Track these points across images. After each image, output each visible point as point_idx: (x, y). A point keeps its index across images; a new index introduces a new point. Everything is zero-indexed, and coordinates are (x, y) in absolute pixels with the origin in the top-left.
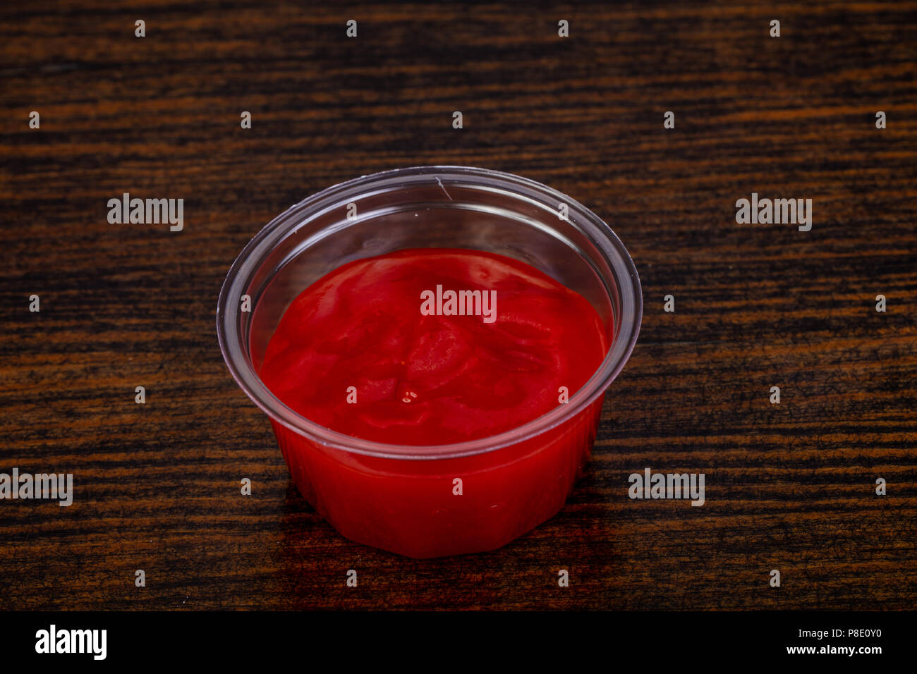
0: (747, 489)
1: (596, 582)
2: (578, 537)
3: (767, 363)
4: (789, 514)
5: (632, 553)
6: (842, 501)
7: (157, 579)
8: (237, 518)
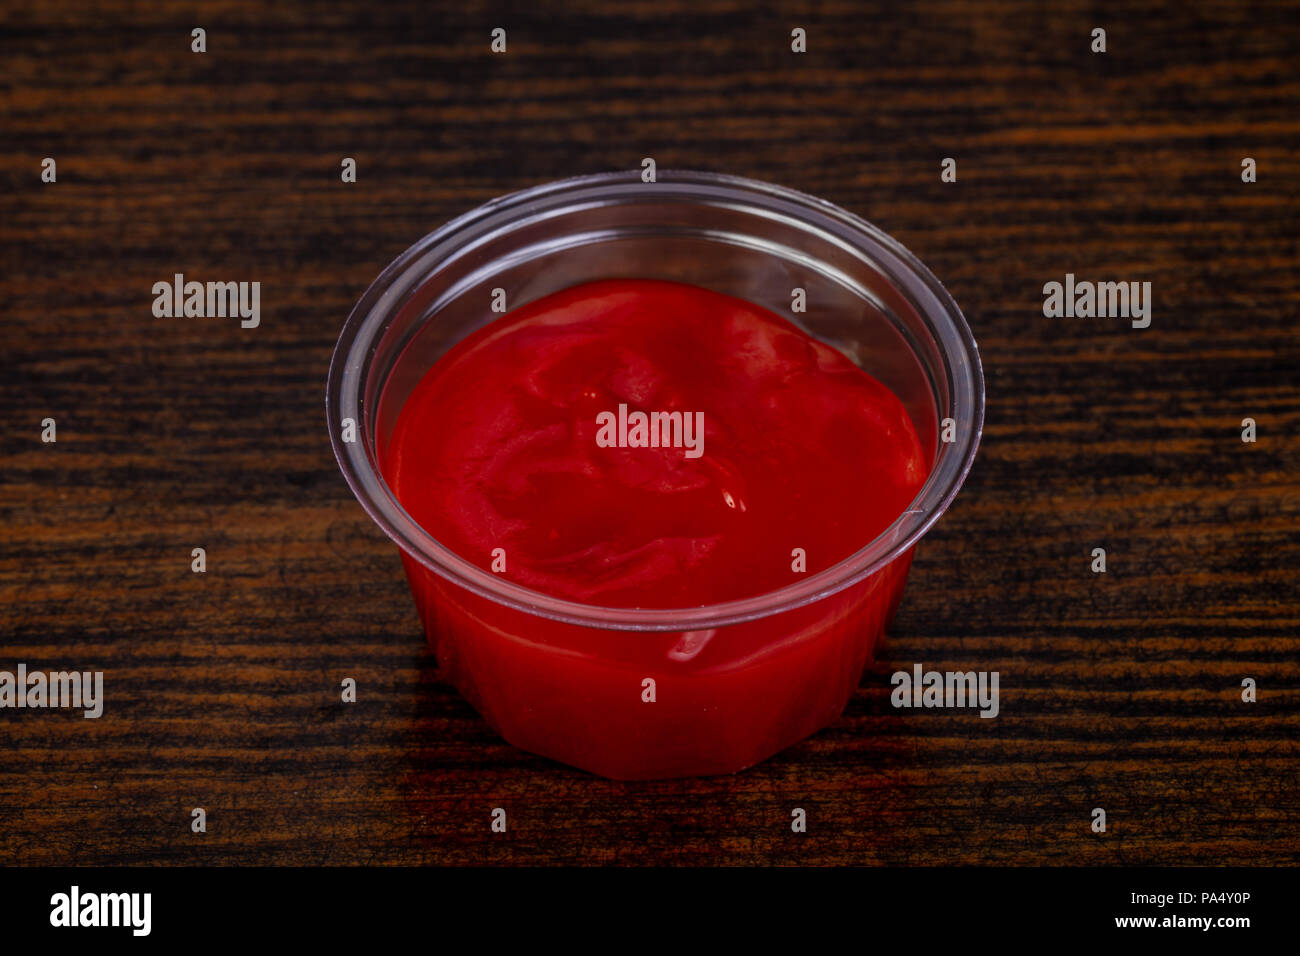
0: (1026, 722)
2: (765, 793)
3: (1056, 524)
4: (1092, 763)
5: (849, 820)
6: (1174, 743)
7: (105, 847)
8: (230, 753)
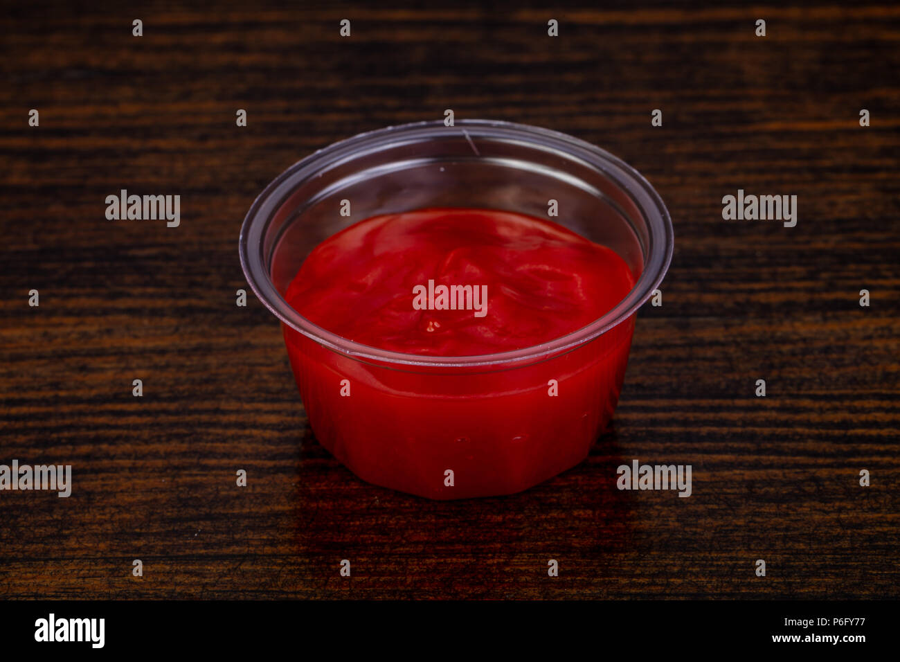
1: (621, 525)
